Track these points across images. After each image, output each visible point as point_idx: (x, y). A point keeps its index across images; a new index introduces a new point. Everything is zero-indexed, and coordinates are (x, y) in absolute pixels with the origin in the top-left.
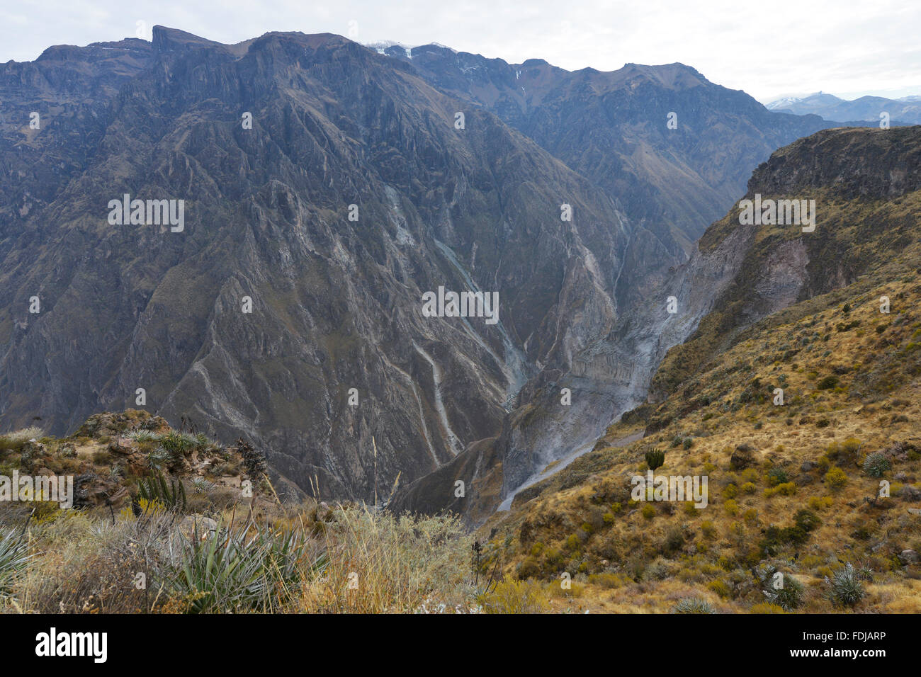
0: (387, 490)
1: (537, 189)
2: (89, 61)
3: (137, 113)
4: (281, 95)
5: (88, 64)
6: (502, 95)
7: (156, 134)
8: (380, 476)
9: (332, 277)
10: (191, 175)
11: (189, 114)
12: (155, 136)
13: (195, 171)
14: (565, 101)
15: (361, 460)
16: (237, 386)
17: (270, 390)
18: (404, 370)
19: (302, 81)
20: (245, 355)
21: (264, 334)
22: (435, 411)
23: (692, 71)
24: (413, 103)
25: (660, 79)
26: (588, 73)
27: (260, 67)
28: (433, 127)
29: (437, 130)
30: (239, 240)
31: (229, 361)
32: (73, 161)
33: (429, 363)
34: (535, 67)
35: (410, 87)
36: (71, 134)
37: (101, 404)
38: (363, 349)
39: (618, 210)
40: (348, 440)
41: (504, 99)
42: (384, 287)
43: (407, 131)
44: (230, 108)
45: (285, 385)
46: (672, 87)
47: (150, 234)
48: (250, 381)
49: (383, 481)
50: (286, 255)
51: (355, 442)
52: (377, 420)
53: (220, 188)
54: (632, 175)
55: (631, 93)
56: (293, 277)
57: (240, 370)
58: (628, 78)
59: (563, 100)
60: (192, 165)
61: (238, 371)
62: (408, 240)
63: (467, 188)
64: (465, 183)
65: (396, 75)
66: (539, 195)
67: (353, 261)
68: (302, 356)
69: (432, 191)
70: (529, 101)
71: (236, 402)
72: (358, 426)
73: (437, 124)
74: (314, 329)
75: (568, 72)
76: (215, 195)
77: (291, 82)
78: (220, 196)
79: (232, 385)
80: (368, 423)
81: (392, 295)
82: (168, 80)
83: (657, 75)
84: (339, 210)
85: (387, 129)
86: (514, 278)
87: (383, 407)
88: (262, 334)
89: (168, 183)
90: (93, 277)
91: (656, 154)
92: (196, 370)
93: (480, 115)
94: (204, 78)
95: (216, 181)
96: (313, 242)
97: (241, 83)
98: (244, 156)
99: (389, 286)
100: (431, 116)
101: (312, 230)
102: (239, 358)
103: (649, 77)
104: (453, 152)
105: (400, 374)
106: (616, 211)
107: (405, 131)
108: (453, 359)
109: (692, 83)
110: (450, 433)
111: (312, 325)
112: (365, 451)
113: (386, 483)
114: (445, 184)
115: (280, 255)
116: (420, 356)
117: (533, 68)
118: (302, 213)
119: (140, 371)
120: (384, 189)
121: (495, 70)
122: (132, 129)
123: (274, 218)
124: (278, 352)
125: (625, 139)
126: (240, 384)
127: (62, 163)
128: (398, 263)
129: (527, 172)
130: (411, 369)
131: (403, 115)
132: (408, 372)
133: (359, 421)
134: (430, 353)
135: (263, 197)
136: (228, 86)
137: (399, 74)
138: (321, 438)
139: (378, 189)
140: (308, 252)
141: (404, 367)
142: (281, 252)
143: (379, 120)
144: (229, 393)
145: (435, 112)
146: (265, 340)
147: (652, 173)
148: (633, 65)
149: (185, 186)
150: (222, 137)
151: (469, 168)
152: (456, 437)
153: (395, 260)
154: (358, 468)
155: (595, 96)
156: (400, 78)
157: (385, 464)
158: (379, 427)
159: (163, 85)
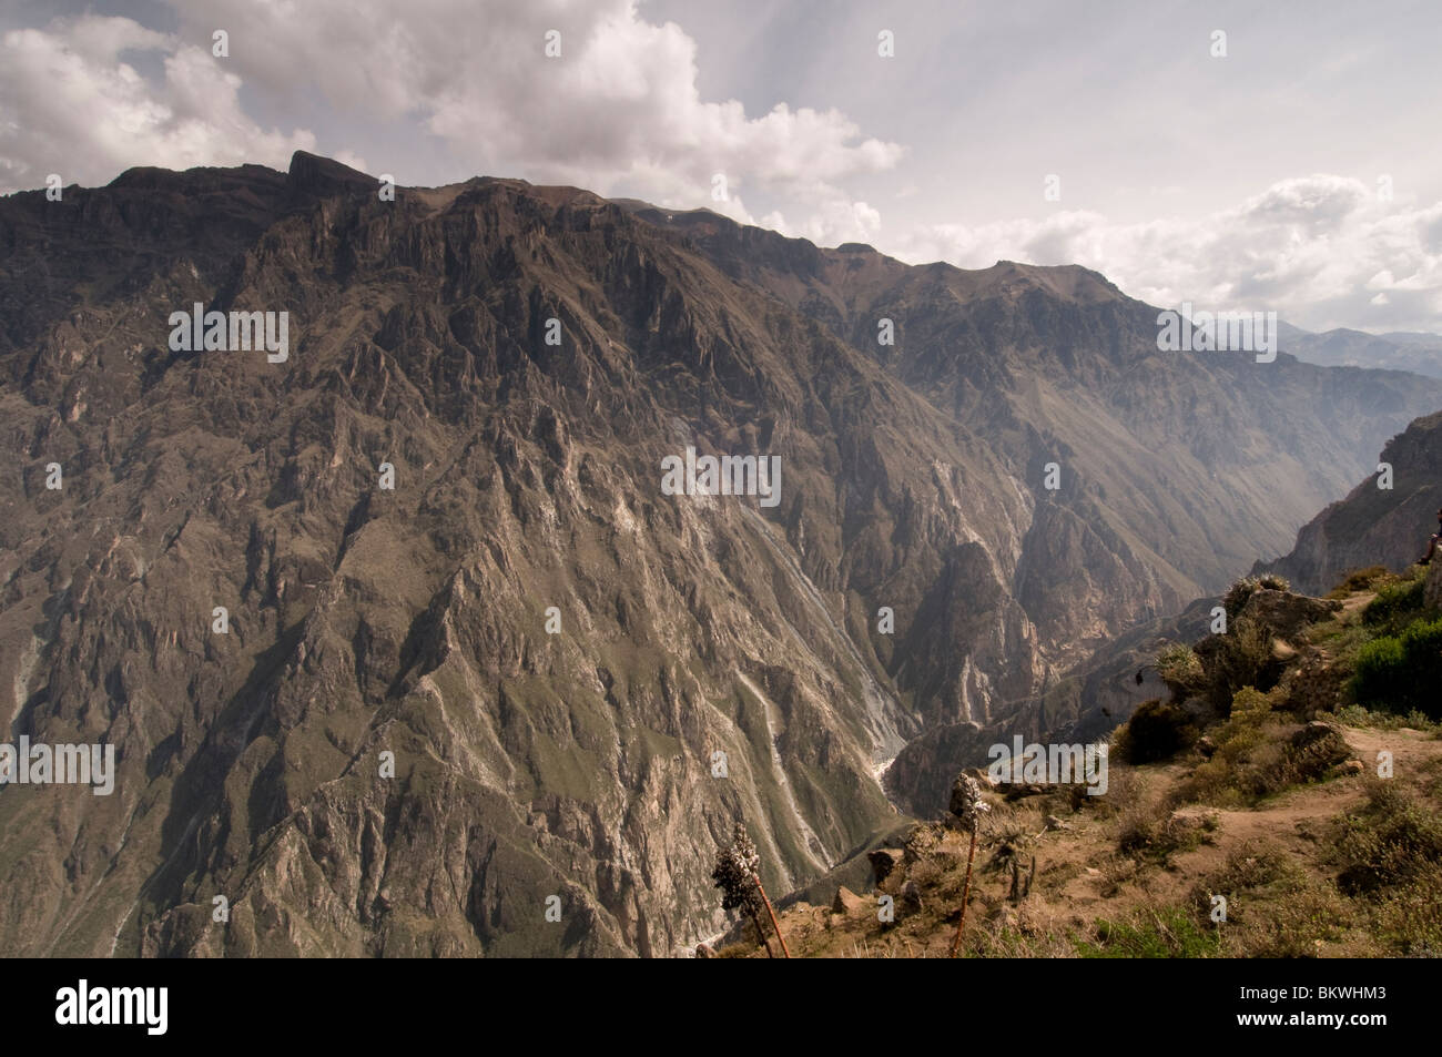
0: (706, 920)
1: (897, 436)
2: (185, 193)
3: (281, 279)
4: (525, 273)
5: (183, 197)
6: (810, 292)
7: (306, 312)
8: (696, 893)
9: (621, 551)
10: (387, 381)
11: (363, 287)
12: (304, 314)
13: (393, 377)
14: (909, 308)
15: (668, 861)
16: (482, 720)
17: (534, 730)
18: (723, 711)
19: (547, 253)
20: (495, 669)
21: (525, 637)
22: (774, 782)
23: (1098, 278)
24: (701, 297)
25: (1051, 285)
26: (940, 269)
27: (479, 228)
28: (735, 335)
29: (741, 339)
30: (484, 485)
31: (471, 680)
32: (157, 342)
33: (759, 701)
34: (857, 255)
35: (695, 274)
36: (157, 300)
37: (215, 745)
38: (674, 670)
39: (1014, 475)
40: (654, 823)
41: (814, 298)
42: (687, 573)
43: (701, 338)
44: (429, 283)
45: (557, 723)
46: (1073, 300)
47: (316, 466)
48: (504, 713)
49: (700, 902)
50: (550, 512)
51: (662, 829)
52: (692, 791)
53: (427, 403)
54: (1029, 426)
55: (1012, 304)
56: (560, 549)
57: (484, 694)
58: (1004, 282)
59: (905, 306)
60: (389, 366)
61: (481, 695)
62: (707, 502)
63: (791, 428)
64: (788, 421)
65: (673, 254)
66: (902, 446)
67: (639, 530)
68: (579, 676)
69: (737, 429)
70: (850, 304)
71: (482, 746)
72: (667, 800)
73: (740, 331)
74: (594, 633)
75: (907, 266)
76: (421, 413)
77: (535, 254)
78: (428, 416)
79: (475, 720)
80: (679, 795)
81: (700, 586)
82: (326, 234)
83: (1047, 281)
84: (611, 449)
85: (669, 333)
86: (869, 573)
87: (702, 772)
88: (522, 636)
89: (349, 390)
90: (213, 530)
91: (1061, 395)
92: (428, 688)
93: (800, 322)
94: (384, 235)
95: (422, 391)
96: (586, 495)
97: (448, 249)
98: (470, 357)
99: (694, 571)
100: (731, 319)
101: (584, 478)
102: (483, 673)
103: (1036, 282)
104: (769, 374)
105: (718, 717)
106: (1011, 477)
107: (698, 338)
108: (800, 696)
109: (1102, 297)
110: (803, 824)
111: (590, 627)
112: (674, 846)
113: (705, 906)
114: (757, 420)
115: (541, 512)
116: (746, 689)
117: (853, 257)
118: (573, 452)
119: (311, 688)
120: (672, 423)
121: (799, 256)
122: (272, 301)
123: (533, 456)
124: (544, 667)
125: (1011, 370)
126: (486, 717)
127: (140, 345)
128: (697, 536)
129: (881, 411)
130: (733, 709)
131: (696, 316)
132: (728, 716)
133: (668, 793)
134: (761, 684)
135: (518, 423)
136: (430, 252)
137: (677, 253)
138: (611, 816)
139: (663, 421)
140: (582, 509)
141: (722, 705)
142: (543, 509)
143: (659, 319)
144: (471, 732)
145: (735, 313)
146: (526, 647)
147: (1059, 423)
148: (1009, 263)
149: (375, 396)
150: (435, 326)
151: (792, 398)
152: (810, 829)
153: (692, 531)
154: (663, 875)
155: (956, 304)
156: (679, 259)
157: (703, 872)
158: (695, 805)
159: (318, 240)
